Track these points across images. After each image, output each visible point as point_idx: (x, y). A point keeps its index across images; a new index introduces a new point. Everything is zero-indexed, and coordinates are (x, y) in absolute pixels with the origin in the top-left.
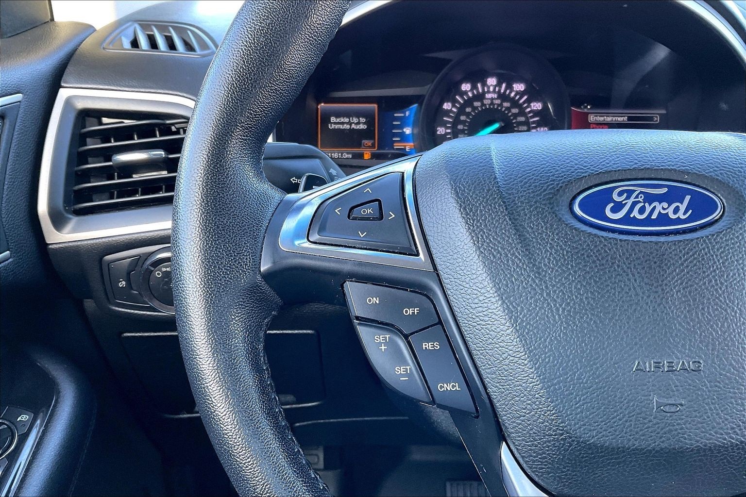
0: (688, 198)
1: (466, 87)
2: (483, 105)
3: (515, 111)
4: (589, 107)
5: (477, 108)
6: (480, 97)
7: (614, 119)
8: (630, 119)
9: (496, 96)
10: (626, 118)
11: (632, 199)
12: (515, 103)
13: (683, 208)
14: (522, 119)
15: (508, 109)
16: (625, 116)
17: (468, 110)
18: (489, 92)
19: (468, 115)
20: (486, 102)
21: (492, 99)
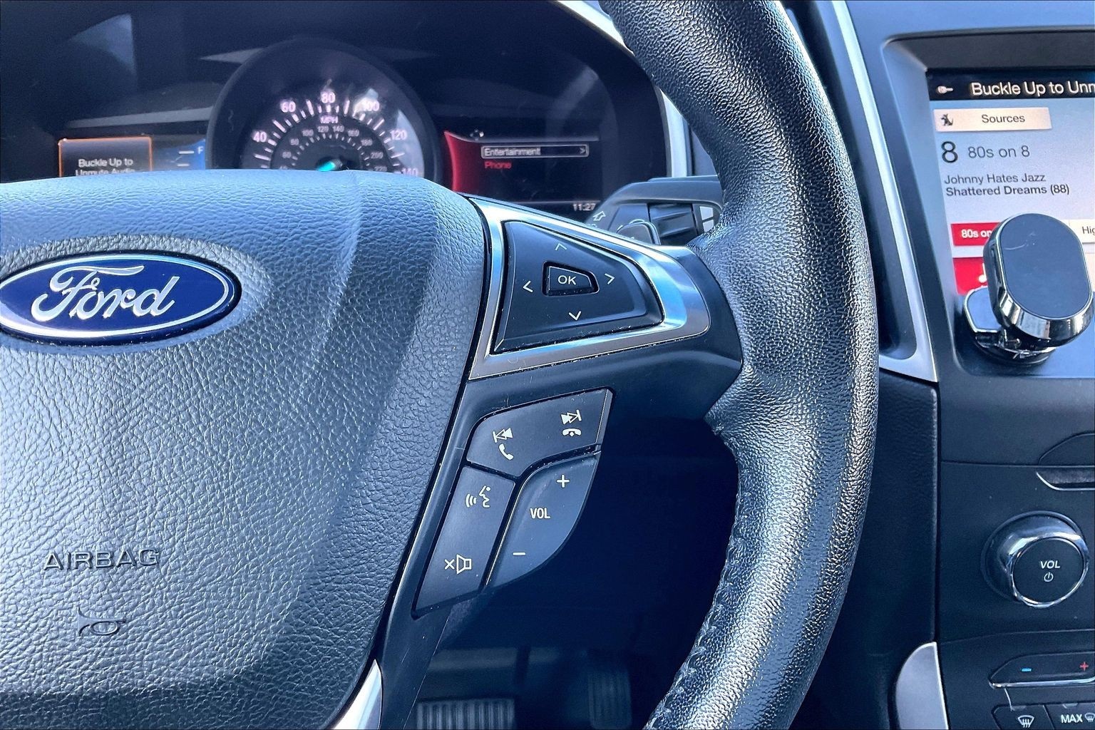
0: (174, 280)
1: (288, 106)
2: (317, 133)
3: (367, 142)
4: (482, 135)
5: (307, 139)
6: (312, 122)
7: (520, 152)
8: (543, 151)
9: (336, 120)
10: (539, 150)
11: (80, 287)
12: (366, 131)
13: (159, 296)
14: (379, 155)
15: (357, 140)
16: (535, 148)
17: (294, 142)
18: (325, 113)
19: (294, 149)
20: (321, 129)
21: (330, 125)
